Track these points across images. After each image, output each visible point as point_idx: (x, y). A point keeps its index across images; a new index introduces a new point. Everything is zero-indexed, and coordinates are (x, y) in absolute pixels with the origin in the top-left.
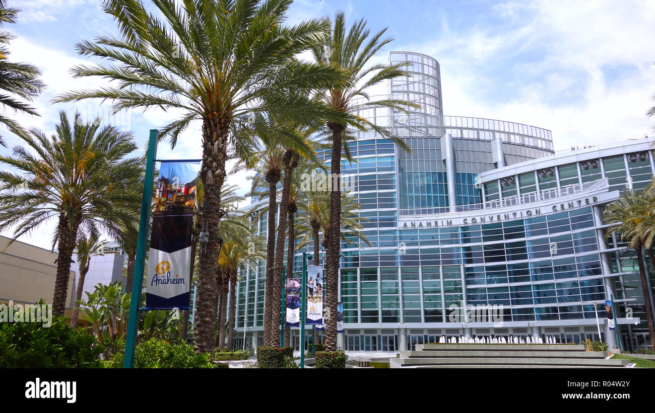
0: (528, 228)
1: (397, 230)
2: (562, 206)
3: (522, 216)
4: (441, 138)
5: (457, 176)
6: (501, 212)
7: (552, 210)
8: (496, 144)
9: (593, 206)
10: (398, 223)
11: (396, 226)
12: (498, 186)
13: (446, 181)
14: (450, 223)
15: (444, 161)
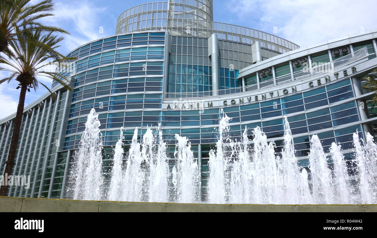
0: (284, 106)
1: (160, 111)
2: (319, 81)
3: (278, 95)
4: (209, 39)
5: (221, 70)
6: (258, 93)
7: (308, 87)
8: (255, 47)
9: (352, 77)
10: (163, 105)
11: (160, 107)
12: (256, 78)
13: (211, 73)
14: (211, 105)
15: (210, 57)
